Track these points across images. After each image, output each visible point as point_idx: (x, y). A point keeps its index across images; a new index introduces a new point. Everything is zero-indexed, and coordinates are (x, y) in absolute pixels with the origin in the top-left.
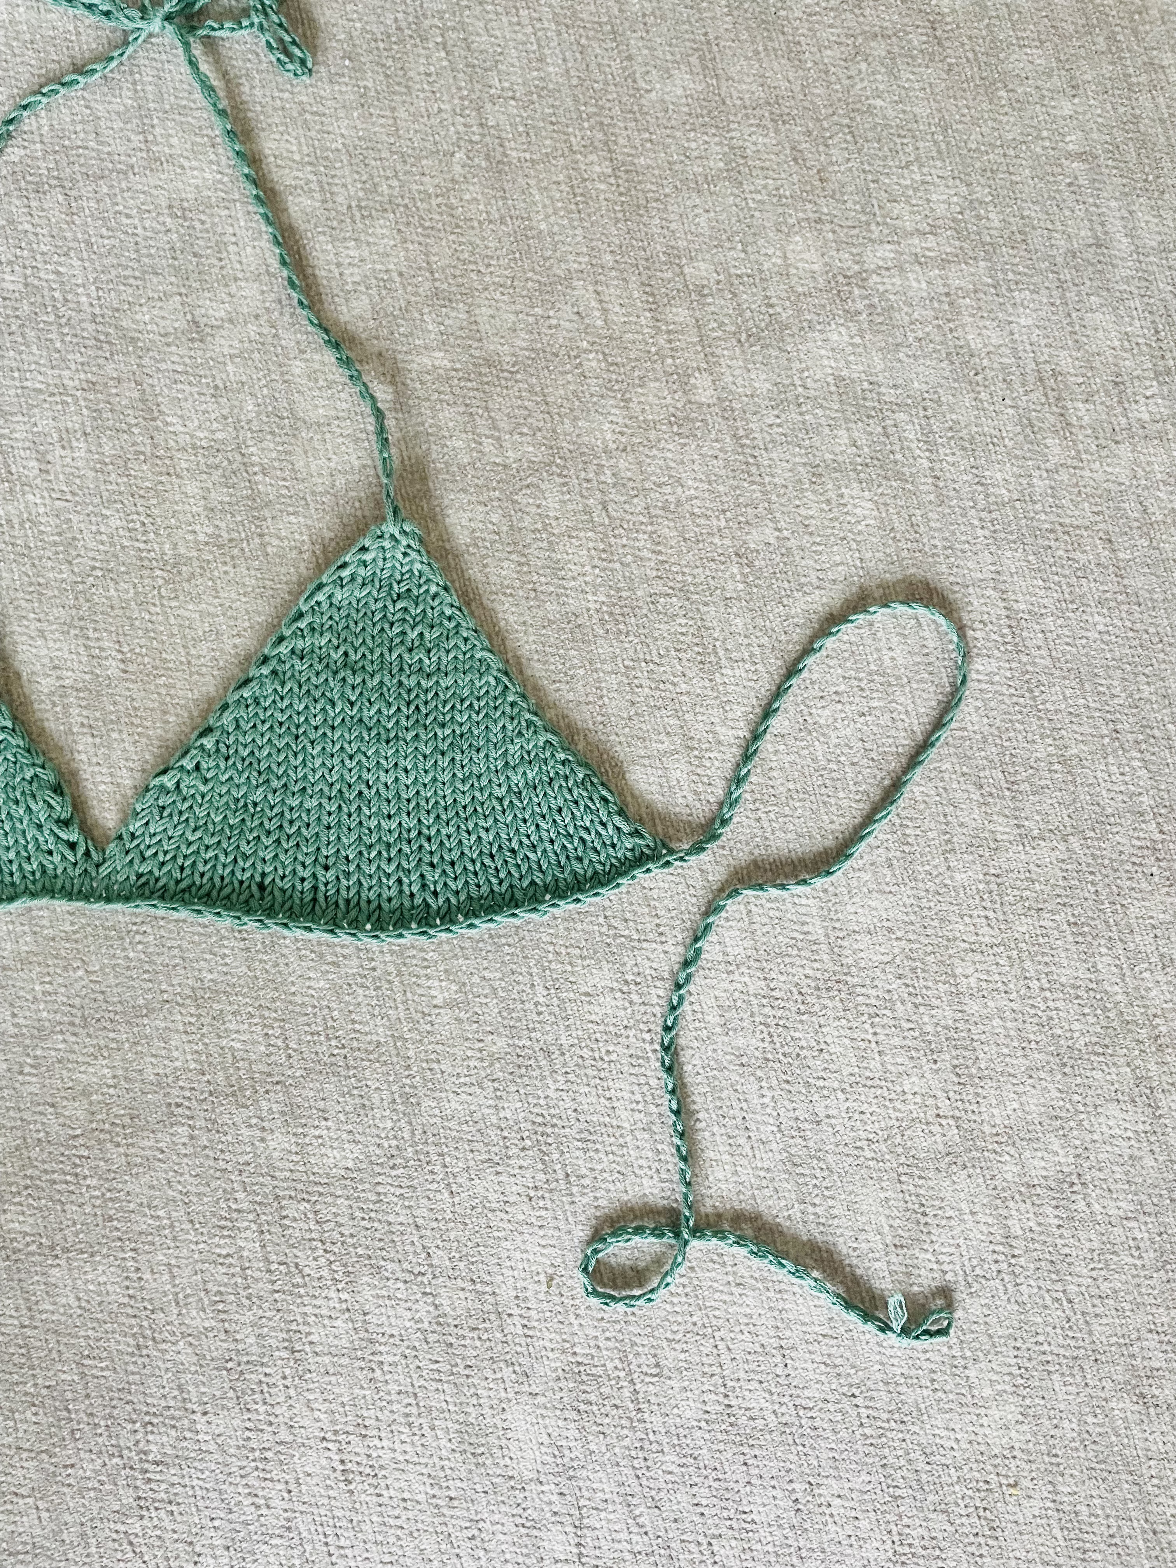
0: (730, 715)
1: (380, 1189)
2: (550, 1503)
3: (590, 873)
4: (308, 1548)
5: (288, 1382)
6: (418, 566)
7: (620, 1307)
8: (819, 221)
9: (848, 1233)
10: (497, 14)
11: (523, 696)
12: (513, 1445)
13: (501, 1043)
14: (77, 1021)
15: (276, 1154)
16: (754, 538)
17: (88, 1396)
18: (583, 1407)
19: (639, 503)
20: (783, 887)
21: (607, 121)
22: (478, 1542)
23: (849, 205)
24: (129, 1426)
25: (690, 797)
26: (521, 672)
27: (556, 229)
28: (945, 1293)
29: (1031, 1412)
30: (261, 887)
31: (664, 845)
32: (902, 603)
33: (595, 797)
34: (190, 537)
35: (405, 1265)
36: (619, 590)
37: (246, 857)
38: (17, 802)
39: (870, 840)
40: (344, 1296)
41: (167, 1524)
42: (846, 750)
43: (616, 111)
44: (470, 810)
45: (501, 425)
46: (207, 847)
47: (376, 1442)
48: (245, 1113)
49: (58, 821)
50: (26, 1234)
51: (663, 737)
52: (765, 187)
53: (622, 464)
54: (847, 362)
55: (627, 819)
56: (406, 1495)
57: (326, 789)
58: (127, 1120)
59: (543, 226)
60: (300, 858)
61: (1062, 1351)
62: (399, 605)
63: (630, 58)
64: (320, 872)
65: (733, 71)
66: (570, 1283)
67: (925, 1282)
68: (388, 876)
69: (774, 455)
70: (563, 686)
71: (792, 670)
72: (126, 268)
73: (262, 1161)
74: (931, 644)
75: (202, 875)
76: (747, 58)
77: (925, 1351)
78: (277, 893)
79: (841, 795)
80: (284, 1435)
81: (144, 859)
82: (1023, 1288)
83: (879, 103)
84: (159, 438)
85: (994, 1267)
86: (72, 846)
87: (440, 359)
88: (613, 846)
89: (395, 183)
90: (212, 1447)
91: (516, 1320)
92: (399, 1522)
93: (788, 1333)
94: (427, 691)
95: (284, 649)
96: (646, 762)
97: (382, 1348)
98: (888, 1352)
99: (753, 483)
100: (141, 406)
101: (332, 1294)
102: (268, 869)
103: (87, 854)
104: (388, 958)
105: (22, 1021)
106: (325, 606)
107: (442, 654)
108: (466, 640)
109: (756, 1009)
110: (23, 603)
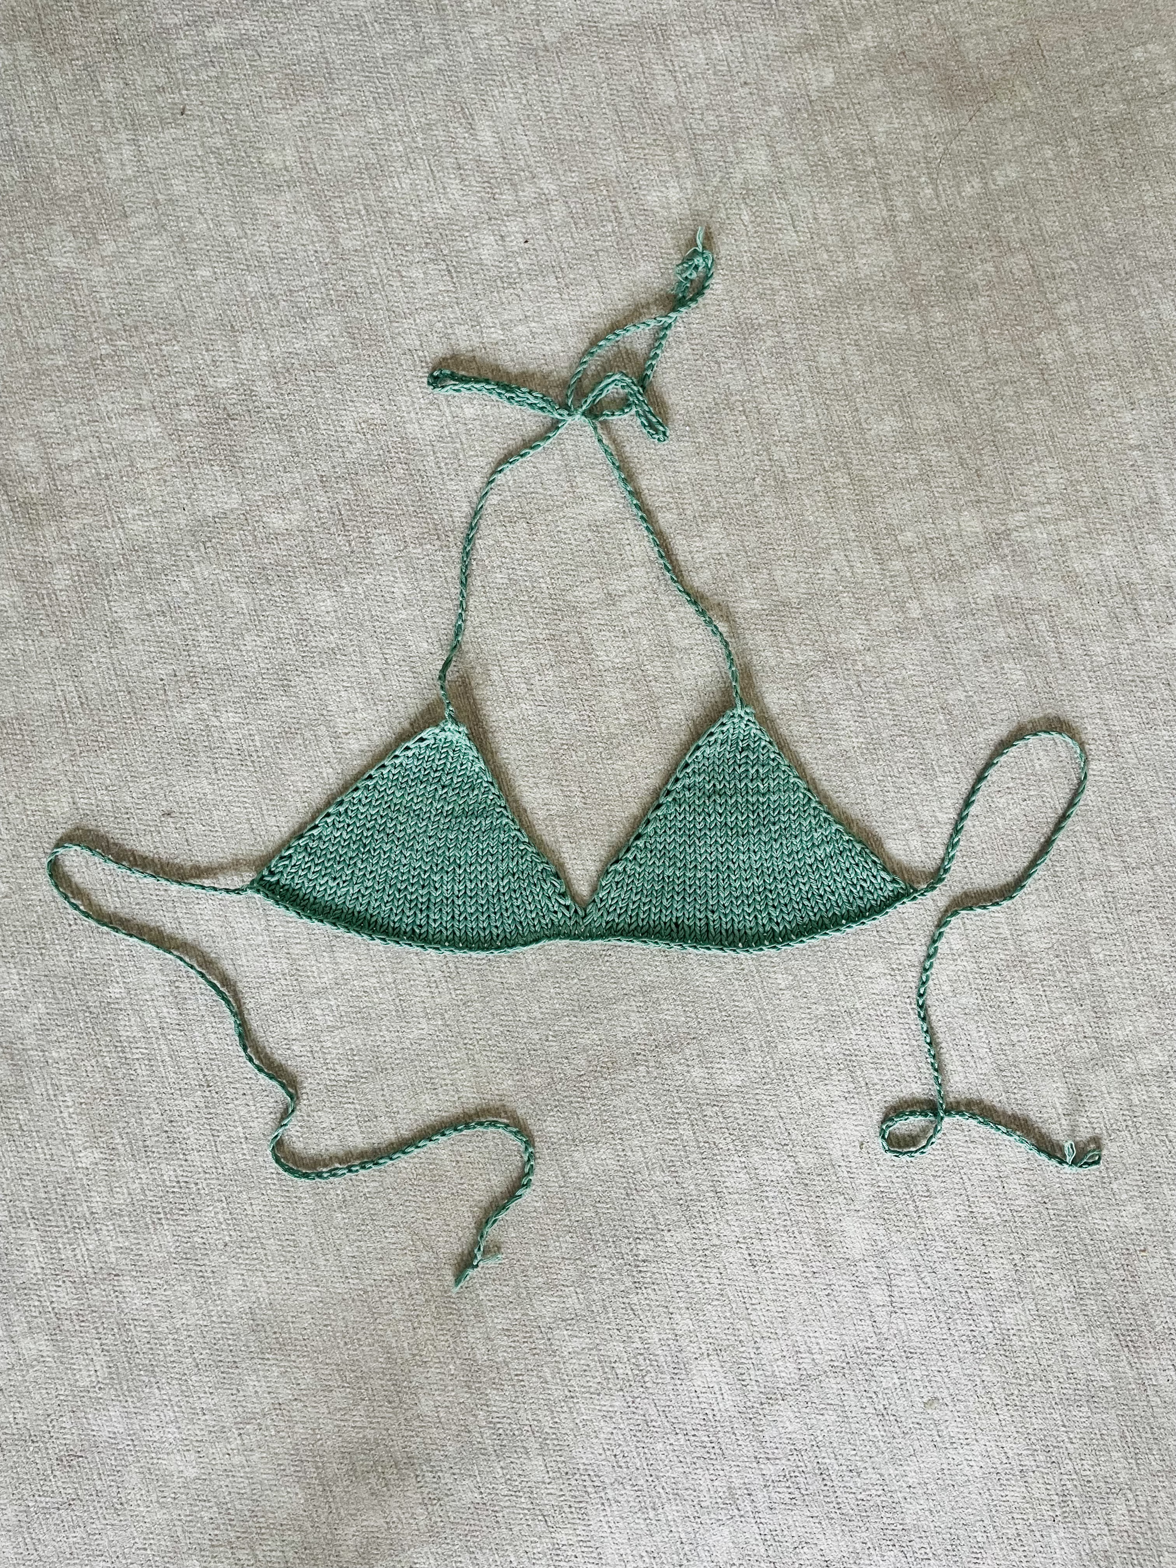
0: (944, 805)
1: (758, 1097)
2: (871, 1273)
3: (868, 906)
4: (734, 1305)
5: (715, 1210)
6: (754, 731)
7: (905, 1158)
8: (978, 502)
9: (1035, 1109)
10: (774, 389)
11: (820, 803)
12: (848, 1240)
13: (822, 1009)
14: (576, 1009)
15: (697, 1080)
16: (951, 697)
17: (601, 1225)
18: (886, 1217)
19: (880, 681)
20: (985, 907)
21: (845, 450)
22: (831, 1297)
23: (996, 490)
24: (626, 1241)
25: (923, 857)
26: (816, 788)
27: (819, 520)
28: (1096, 1141)
29: (1151, 1207)
30: (676, 924)
31: (911, 887)
32: (1045, 732)
33: (869, 861)
34: (616, 722)
35: (777, 1140)
36: (871, 734)
37: (667, 909)
38: (535, 885)
39: (1035, 876)
40: (743, 1159)
41: (652, 1297)
42: (1016, 822)
43: (850, 444)
44: (793, 873)
45: (794, 641)
46: (644, 904)
47: (768, 1242)
48: (677, 1057)
49: (559, 894)
50: (558, 1133)
51: (904, 821)
52: (944, 483)
53: (868, 659)
54: (1001, 587)
55: (888, 873)
56: (788, 1272)
57: (709, 866)
58: (610, 1065)
59: (811, 518)
60: (698, 907)
61: (1167, 1171)
62: (743, 755)
63: (857, 410)
64: (710, 914)
65: (920, 413)
66: (873, 1146)
67: (1083, 1135)
68: (749, 915)
69: (960, 646)
70: (842, 795)
71: (981, 777)
72: (567, 564)
73: (689, 1084)
74: (1063, 755)
75: (643, 920)
76: (928, 404)
77: (1086, 1175)
78: (686, 928)
79: (1015, 849)
80: (716, 1241)
81: (609, 913)
82: (1142, 1135)
83: (1011, 425)
84: (594, 666)
85: (1124, 1124)
86: (568, 908)
87: (754, 604)
88: (881, 889)
89: (720, 499)
90: (675, 1250)
91: (844, 1169)
92: (785, 1288)
93: (1003, 1168)
94: (763, 804)
95: (679, 785)
96: (895, 837)
97: (768, 1189)
98: (1064, 1176)
99: (948, 664)
100: (582, 646)
101: (736, 1158)
102: (680, 914)
103: (576, 911)
104: (750, 962)
105: (544, 1010)
106: (700, 758)
107: (771, 781)
108: (784, 772)
109: (971, 980)
110: (524, 768)
